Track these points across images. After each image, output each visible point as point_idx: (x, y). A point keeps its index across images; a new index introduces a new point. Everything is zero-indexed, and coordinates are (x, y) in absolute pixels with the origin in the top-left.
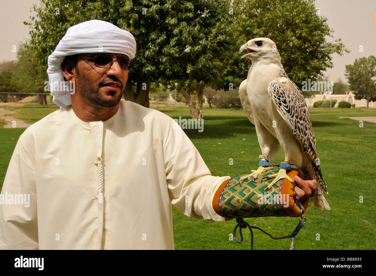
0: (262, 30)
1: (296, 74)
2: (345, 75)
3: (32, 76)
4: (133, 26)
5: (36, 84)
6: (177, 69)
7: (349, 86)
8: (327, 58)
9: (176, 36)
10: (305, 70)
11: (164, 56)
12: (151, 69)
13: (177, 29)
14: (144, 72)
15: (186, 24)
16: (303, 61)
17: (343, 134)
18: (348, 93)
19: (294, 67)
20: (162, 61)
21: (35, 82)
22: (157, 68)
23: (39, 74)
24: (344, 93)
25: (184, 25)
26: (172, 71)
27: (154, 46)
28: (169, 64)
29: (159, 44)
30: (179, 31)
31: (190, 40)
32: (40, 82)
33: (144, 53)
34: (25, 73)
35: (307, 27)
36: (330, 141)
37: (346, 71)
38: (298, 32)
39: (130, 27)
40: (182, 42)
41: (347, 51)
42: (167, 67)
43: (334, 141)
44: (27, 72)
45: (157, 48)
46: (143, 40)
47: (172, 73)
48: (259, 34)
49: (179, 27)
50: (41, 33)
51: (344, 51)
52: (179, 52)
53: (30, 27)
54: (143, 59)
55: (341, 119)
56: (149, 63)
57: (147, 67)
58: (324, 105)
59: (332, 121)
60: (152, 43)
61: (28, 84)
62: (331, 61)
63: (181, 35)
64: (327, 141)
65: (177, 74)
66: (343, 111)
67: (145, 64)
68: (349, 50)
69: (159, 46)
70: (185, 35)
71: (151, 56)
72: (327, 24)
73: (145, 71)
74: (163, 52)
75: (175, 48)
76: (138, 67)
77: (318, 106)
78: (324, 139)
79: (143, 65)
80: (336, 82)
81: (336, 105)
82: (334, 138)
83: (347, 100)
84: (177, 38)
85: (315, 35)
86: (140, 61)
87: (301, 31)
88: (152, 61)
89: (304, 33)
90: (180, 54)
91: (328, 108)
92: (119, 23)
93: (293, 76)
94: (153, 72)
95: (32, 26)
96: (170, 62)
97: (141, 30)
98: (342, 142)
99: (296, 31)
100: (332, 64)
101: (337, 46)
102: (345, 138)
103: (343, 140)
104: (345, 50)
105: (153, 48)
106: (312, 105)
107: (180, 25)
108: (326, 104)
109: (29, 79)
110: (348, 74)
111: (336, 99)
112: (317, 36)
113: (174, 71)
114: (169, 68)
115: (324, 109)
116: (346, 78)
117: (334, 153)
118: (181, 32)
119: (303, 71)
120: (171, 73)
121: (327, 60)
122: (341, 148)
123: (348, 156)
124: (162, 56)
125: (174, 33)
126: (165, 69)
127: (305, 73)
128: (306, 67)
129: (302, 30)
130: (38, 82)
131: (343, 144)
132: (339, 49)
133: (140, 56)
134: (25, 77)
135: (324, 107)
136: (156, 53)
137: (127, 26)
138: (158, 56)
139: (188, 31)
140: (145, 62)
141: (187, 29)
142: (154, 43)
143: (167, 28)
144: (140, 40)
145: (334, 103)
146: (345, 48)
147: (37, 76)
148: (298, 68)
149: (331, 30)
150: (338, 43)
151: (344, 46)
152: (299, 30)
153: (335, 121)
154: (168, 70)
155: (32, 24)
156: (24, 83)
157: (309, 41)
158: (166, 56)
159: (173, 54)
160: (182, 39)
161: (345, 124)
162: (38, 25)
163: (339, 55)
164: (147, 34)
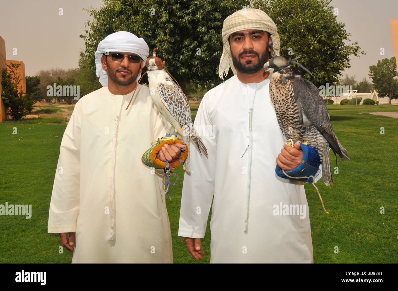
0: (286, 35)
1: (317, 74)
2: (369, 75)
3: (90, 81)
4: (169, 35)
5: (94, 88)
6: (207, 71)
7: (373, 85)
8: (345, 60)
9: (206, 42)
10: (325, 70)
11: (196, 60)
12: (185, 71)
13: (207, 36)
14: (178, 74)
15: (215, 32)
16: (323, 63)
17: (357, 127)
18: (373, 92)
19: (315, 68)
20: (194, 64)
21: (93, 86)
22: (190, 70)
23: (96, 80)
24: (369, 92)
25: (213, 33)
26: (204, 73)
27: (188, 51)
28: (200, 67)
29: (191, 49)
30: (209, 38)
31: (218, 45)
32: (97, 86)
33: (179, 58)
34: (85, 79)
35: (326, 32)
36: (344, 132)
37: (370, 71)
38: (318, 36)
39: (166, 36)
40: (211, 47)
41: (363, 53)
42: (199, 69)
43: (348, 132)
44: (87, 78)
45: (190, 53)
46: (178, 47)
47: (204, 74)
48: (283, 39)
49: (209, 35)
50: (93, 43)
51: (360, 53)
52: (210, 56)
53: (85, 39)
54: (178, 63)
55: (361, 114)
56: (183, 66)
57: (182, 69)
58: (350, 103)
59: (352, 116)
60: (185, 49)
61: (88, 88)
62: (348, 62)
63: (211, 41)
64: (341, 132)
65: (208, 75)
66: (366, 108)
67: (180, 67)
68: (365, 52)
69: (191, 51)
70: (214, 41)
71: (185, 60)
72: (345, 29)
73: (180, 73)
74: (195, 56)
75: (206, 53)
76: (174, 70)
77: (344, 103)
78: (339, 130)
79: (178, 68)
80: (361, 82)
81: (361, 103)
82: (348, 130)
83: (371, 98)
84: (207, 44)
85: (333, 40)
86: (175, 64)
87: (320, 35)
88: (186, 64)
89: (323, 38)
90: (210, 57)
91: (354, 105)
92: (157, 33)
93: (314, 75)
94: (186, 73)
95: (87, 38)
96: (201, 64)
97: (176, 38)
98: (354, 133)
99: (316, 36)
100: (349, 64)
101: (354, 49)
102: (359, 130)
103: (355, 131)
104: (362, 52)
105: (187, 53)
106: (339, 102)
107: (210, 33)
108: (352, 101)
109: (88, 84)
110: (372, 74)
111: (361, 97)
112: (335, 39)
113: (205, 73)
114: (201, 70)
115: (350, 106)
116: (370, 78)
117: (344, 142)
118: (210, 38)
119: (324, 71)
120: (202, 74)
121: (345, 61)
122: (351, 138)
123: (355, 144)
124: (195, 60)
125: (204, 40)
126: (197, 71)
127: (325, 73)
128: (326, 68)
129: (322, 34)
130: (96, 86)
131: (354, 134)
132: (356, 51)
133: (176, 60)
134: (85, 82)
135: (350, 104)
136: (189, 57)
137: (163, 35)
138: (191, 60)
139: (217, 38)
140: (180, 65)
141: (215, 36)
142: (188, 49)
143: (199, 35)
144: (176, 46)
145: (359, 100)
146: (361, 51)
147: (95, 81)
148: (318, 69)
149: (348, 34)
150: (354, 46)
151: (360, 49)
152: (319, 35)
153: (355, 116)
154: (200, 72)
155: (86, 36)
156: (85, 88)
157: (328, 45)
158: (197, 60)
159: (204, 58)
160: (211, 45)
161: (363, 118)
162: (91, 37)
163: (356, 57)
164: (181, 41)
